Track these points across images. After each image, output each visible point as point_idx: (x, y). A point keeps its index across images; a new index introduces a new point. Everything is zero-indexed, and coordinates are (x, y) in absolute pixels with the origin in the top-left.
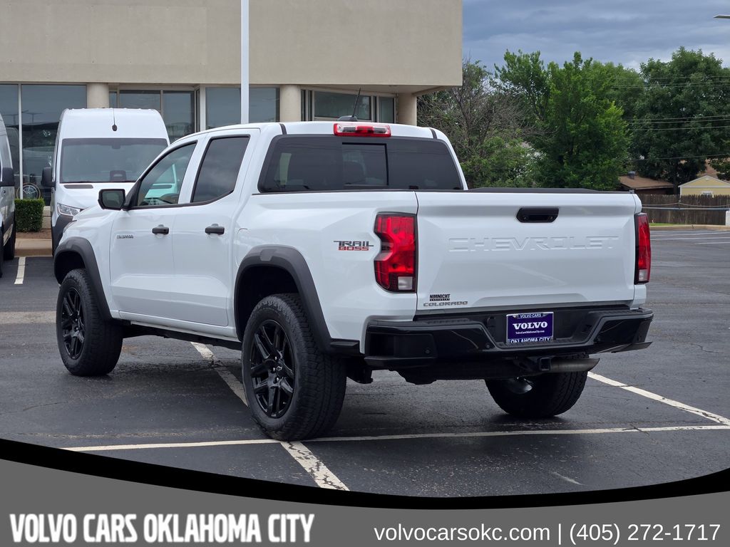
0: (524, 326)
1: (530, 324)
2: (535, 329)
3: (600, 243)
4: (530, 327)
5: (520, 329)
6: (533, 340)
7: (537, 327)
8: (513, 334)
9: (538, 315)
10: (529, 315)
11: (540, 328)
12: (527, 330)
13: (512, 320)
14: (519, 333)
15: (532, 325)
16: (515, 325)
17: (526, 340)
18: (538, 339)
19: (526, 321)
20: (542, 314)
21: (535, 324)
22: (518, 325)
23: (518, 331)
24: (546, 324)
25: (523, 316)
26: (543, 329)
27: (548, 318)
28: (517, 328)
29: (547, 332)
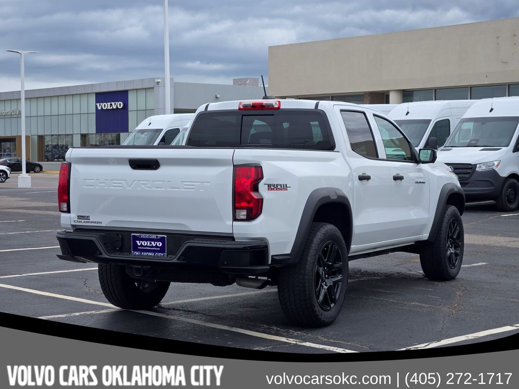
0: (144, 243)
1: (149, 242)
2: (152, 247)
3: (193, 187)
4: (149, 245)
5: (142, 245)
6: (150, 254)
7: (154, 245)
8: (136, 248)
9: (154, 236)
10: (147, 236)
11: (156, 246)
12: (146, 246)
13: (136, 238)
14: (140, 248)
15: (150, 243)
16: (138, 242)
17: (145, 254)
18: (155, 254)
19: (147, 240)
20: (157, 236)
21: (153, 243)
22: (140, 242)
23: (139, 246)
24: (161, 244)
25: (143, 236)
26: (158, 247)
27: (162, 240)
28: (139, 244)
29: (162, 250)
